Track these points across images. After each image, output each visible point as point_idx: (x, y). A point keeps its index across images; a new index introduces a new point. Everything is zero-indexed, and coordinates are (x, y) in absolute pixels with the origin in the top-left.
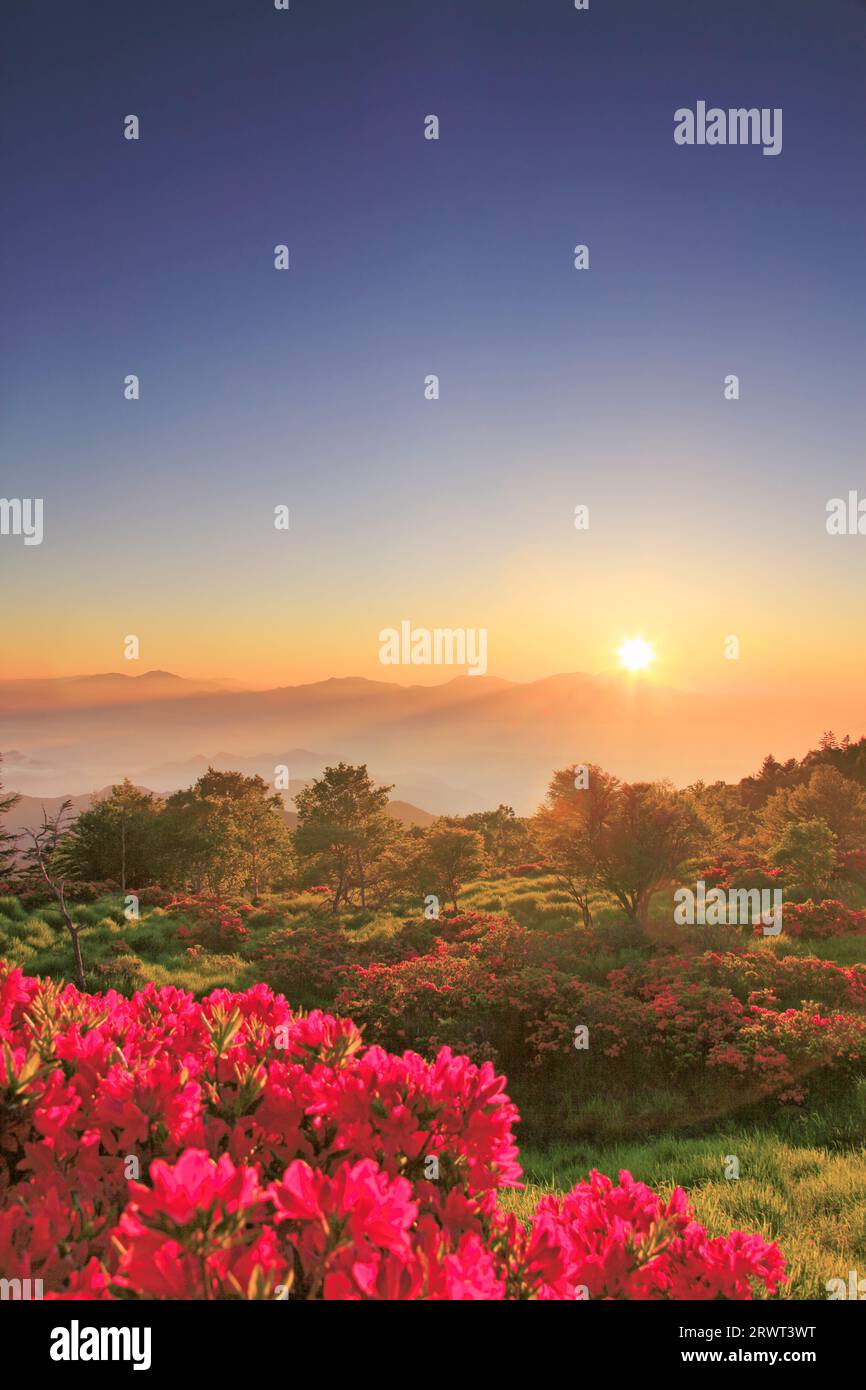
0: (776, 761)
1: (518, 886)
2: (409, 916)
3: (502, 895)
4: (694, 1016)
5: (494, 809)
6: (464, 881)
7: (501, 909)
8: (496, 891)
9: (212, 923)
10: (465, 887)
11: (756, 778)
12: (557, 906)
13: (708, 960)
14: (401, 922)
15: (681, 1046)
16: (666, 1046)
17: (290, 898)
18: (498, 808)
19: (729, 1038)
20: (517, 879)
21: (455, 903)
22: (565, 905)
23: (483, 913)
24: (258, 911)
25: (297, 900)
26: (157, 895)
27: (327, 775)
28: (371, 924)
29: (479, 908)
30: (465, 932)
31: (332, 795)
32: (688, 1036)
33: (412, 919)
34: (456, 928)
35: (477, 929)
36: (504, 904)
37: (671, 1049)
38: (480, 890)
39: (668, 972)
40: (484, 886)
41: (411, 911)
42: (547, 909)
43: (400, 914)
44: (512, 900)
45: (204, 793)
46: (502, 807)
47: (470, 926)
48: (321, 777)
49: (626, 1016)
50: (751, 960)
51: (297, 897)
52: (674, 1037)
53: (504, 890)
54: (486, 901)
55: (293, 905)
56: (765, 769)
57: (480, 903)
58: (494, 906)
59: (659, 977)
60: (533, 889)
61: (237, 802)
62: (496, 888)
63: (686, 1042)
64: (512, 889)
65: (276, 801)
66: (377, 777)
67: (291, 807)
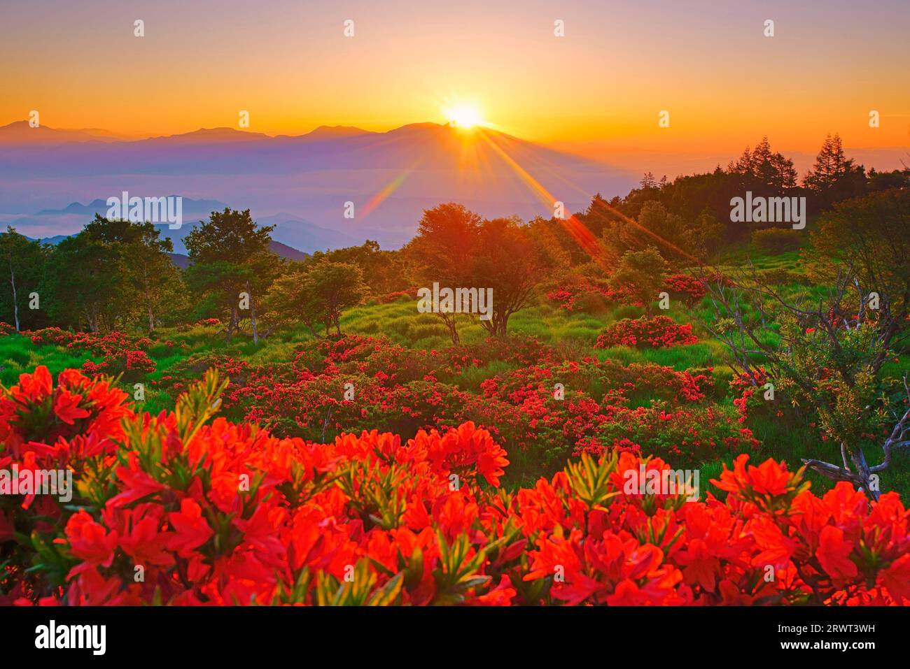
0: (603, 198)
1: (391, 311)
2: (298, 341)
3: (378, 319)
4: (559, 415)
5: (360, 245)
6: (342, 309)
7: (378, 332)
8: (372, 316)
9: (117, 358)
10: (345, 314)
11: (586, 214)
12: (427, 327)
13: (567, 369)
14: (291, 346)
15: (550, 441)
16: (538, 441)
17: (186, 331)
18: (365, 243)
19: (590, 432)
20: (388, 305)
21: (338, 327)
22: (434, 326)
23: (364, 335)
24: (157, 344)
25: (192, 332)
26: (57, 334)
27: (213, 218)
28: (263, 350)
29: (360, 331)
30: (349, 352)
31: (219, 237)
32: (556, 432)
33: (301, 344)
34: (341, 349)
35: (359, 349)
36: (380, 327)
37: (543, 443)
38: (359, 316)
39: (533, 380)
40: (361, 312)
41: (298, 337)
42: (419, 331)
43: (288, 339)
44: (387, 323)
45: (94, 239)
46: (368, 242)
47: (353, 347)
48: (208, 221)
49: (503, 418)
50: (602, 367)
51: (191, 329)
52: (545, 433)
53: (380, 315)
54: (365, 324)
55: (189, 337)
56: (593, 205)
57: (359, 327)
58: (373, 329)
59: (526, 385)
60: (403, 313)
61: (127, 246)
62: (370, 313)
63: (555, 438)
64: (385, 314)
65: (167, 244)
66: (259, 219)
67: (180, 249)
